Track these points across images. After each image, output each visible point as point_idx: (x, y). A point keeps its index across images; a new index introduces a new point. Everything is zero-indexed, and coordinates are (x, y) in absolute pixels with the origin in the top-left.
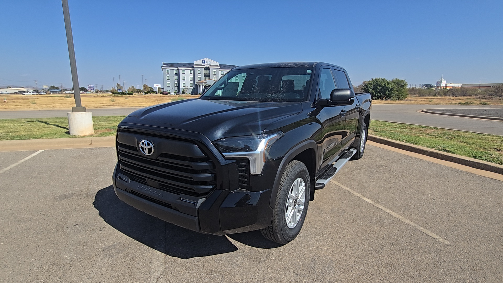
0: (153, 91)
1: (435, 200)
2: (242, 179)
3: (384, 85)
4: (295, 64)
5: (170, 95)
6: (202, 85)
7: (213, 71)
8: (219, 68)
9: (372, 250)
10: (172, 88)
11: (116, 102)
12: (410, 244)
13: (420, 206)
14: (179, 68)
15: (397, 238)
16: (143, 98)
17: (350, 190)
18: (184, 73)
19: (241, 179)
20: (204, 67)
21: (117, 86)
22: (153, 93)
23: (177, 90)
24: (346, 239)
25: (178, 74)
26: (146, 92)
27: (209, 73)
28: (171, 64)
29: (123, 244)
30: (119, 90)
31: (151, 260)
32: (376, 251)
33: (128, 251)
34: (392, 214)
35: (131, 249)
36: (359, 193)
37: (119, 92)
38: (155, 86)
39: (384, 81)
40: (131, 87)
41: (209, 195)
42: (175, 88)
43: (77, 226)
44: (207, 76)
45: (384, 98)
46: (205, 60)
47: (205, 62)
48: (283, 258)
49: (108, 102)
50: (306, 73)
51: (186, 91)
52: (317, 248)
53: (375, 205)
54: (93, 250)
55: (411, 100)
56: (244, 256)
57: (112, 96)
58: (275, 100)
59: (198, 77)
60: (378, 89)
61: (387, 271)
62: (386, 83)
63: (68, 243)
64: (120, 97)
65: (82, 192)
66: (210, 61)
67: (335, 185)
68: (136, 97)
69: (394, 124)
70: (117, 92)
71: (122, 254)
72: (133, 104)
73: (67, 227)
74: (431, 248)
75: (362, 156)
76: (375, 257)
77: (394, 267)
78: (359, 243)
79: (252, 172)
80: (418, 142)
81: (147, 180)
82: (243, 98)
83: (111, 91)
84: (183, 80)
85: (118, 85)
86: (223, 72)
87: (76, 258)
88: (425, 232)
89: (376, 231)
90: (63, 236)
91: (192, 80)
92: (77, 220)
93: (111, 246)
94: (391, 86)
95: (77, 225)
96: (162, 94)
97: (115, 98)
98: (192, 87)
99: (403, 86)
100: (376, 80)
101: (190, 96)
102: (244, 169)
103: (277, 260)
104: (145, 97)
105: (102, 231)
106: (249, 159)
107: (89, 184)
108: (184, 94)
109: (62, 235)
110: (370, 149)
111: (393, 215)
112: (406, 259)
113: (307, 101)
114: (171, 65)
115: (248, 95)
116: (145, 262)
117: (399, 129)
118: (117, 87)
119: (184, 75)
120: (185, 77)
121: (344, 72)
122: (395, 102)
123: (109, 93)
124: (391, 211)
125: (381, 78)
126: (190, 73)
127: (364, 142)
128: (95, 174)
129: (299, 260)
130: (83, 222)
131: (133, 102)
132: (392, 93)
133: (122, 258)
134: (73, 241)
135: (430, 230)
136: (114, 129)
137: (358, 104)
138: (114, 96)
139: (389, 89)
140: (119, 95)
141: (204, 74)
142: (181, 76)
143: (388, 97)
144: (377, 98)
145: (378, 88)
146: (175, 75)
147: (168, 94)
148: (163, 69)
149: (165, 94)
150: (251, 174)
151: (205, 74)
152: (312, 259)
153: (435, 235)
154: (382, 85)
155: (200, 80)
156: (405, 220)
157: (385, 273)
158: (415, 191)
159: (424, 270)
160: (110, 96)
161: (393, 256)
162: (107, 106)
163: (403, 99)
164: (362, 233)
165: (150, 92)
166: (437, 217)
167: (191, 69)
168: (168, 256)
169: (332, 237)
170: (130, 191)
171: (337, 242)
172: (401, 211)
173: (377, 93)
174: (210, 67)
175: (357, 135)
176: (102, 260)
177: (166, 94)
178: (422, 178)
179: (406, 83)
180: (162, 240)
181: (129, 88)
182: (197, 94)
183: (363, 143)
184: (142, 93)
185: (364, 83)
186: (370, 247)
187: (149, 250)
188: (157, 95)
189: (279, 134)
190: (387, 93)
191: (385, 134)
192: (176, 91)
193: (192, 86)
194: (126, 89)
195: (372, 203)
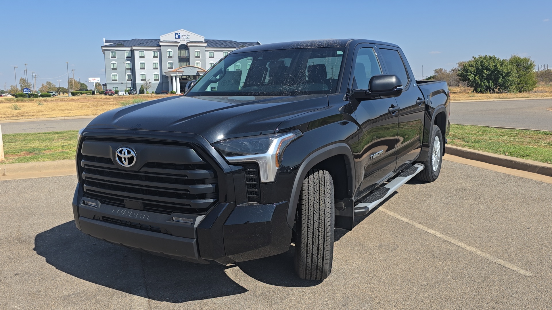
0: (88, 90)
1: (530, 229)
2: (251, 189)
3: (494, 68)
4: (321, 43)
5: (118, 95)
6: (176, 77)
7: (194, 52)
8: (205, 46)
9: (426, 285)
10: (122, 83)
11: (23, 110)
12: (479, 277)
13: (506, 237)
14: (134, 48)
15: (463, 272)
16: (70, 103)
17: (410, 222)
18: (143, 57)
19: (249, 189)
20: (179, 45)
21: (20, 83)
22: (86, 93)
23: (131, 86)
24: (394, 276)
25: (131, 58)
26: (74, 91)
27: (187, 55)
28: (120, 41)
29: (89, 292)
30: (25, 90)
31: (130, 305)
32: (432, 286)
33: (97, 298)
34: (463, 247)
35: (101, 296)
36: (422, 225)
37: (24, 93)
38: (90, 81)
39: (494, 61)
40: (45, 85)
41: (209, 211)
42: (126, 83)
43: (18, 276)
44: (185, 60)
45: (496, 89)
46: (179, 34)
47: (179, 36)
48: (307, 298)
49: (9, 111)
50: (335, 55)
51: (147, 88)
52: (353, 287)
53: (443, 238)
54: (50, 299)
55: (542, 92)
56: (254, 297)
57: (14, 101)
58: (293, 94)
59: (169, 63)
60: (484, 75)
61: (441, 304)
62: (497, 64)
63: (13, 294)
64: (29, 101)
65: (12, 237)
66: (189, 34)
67: (389, 216)
68: (56, 101)
69: (499, 131)
70: (20, 93)
71: (90, 302)
72: (54, 112)
73: (5, 277)
74: (505, 280)
75: (437, 177)
76: (428, 292)
77: (450, 300)
78: (410, 278)
79: (263, 180)
80: (528, 155)
81: (125, 201)
82: (249, 93)
83: (9, 92)
84: (141, 69)
85: (23, 81)
86: (212, 53)
87: (29, 307)
88: (502, 264)
89: (437, 267)
90: (3, 287)
91: (157, 69)
92: (16, 269)
93: (73, 294)
94: (507, 69)
95: (19, 274)
96: (103, 95)
97: (19, 104)
98: (158, 80)
99: (527, 68)
100: (481, 60)
101: (155, 97)
102: (252, 177)
103: (299, 300)
104: (73, 100)
105: (55, 280)
106: (258, 163)
107: (19, 227)
108: (143, 93)
109: (2, 285)
110: (452, 168)
111: (465, 248)
112: (468, 293)
113: (336, 93)
114: (119, 44)
115: (256, 88)
116: (123, 308)
117: (505, 138)
118: (20, 85)
119: (142, 60)
120: (144, 63)
121: (398, 51)
122: (514, 96)
123: (6, 96)
124: (463, 244)
125: (488, 56)
126: (154, 57)
127: (439, 155)
128: (23, 215)
129: (327, 299)
130: (25, 271)
131: (54, 110)
132: (509, 80)
133: (92, 306)
134: (18, 290)
135: (510, 262)
136: (36, 152)
137: (421, 97)
138: (17, 101)
139: (504, 74)
140: (26, 99)
141: (179, 56)
142: (138, 61)
143: (503, 88)
144: (483, 89)
145: (484, 73)
146: (126, 60)
147: (114, 94)
148: (104, 51)
149: (109, 95)
150: (262, 182)
151: (181, 56)
152: (345, 297)
153: (515, 267)
154: (491, 67)
155: (172, 68)
156: (479, 253)
157: (437, 306)
158: (505, 219)
159: (488, 302)
160: (9, 100)
161: (453, 290)
162: (8, 117)
163: (529, 91)
164: (417, 269)
165: (82, 92)
166: (526, 247)
167: (155, 48)
168: (153, 301)
169: (375, 274)
170: (101, 219)
171: (381, 279)
172: (477, 243)
173: (483, 81)
174: (189, 45)
175: (424, 144)
176: (64, 308)
177: (111, 95)
178: (521, 203)
179: (532, 62)
180: (141, 285)
181: (43, 85)
182: (167, 93)
183: (437, 156)
184: (66, 94)
185: (460, 64)
186: (424, 282)
187: (125, 297)
188: (94, 97)
189: (296, 133)
190: (500, 80)
191: (479, 144)
192: (129, 89)
193: (157, 78)
194: (36, 88)
195: (438, 235)
